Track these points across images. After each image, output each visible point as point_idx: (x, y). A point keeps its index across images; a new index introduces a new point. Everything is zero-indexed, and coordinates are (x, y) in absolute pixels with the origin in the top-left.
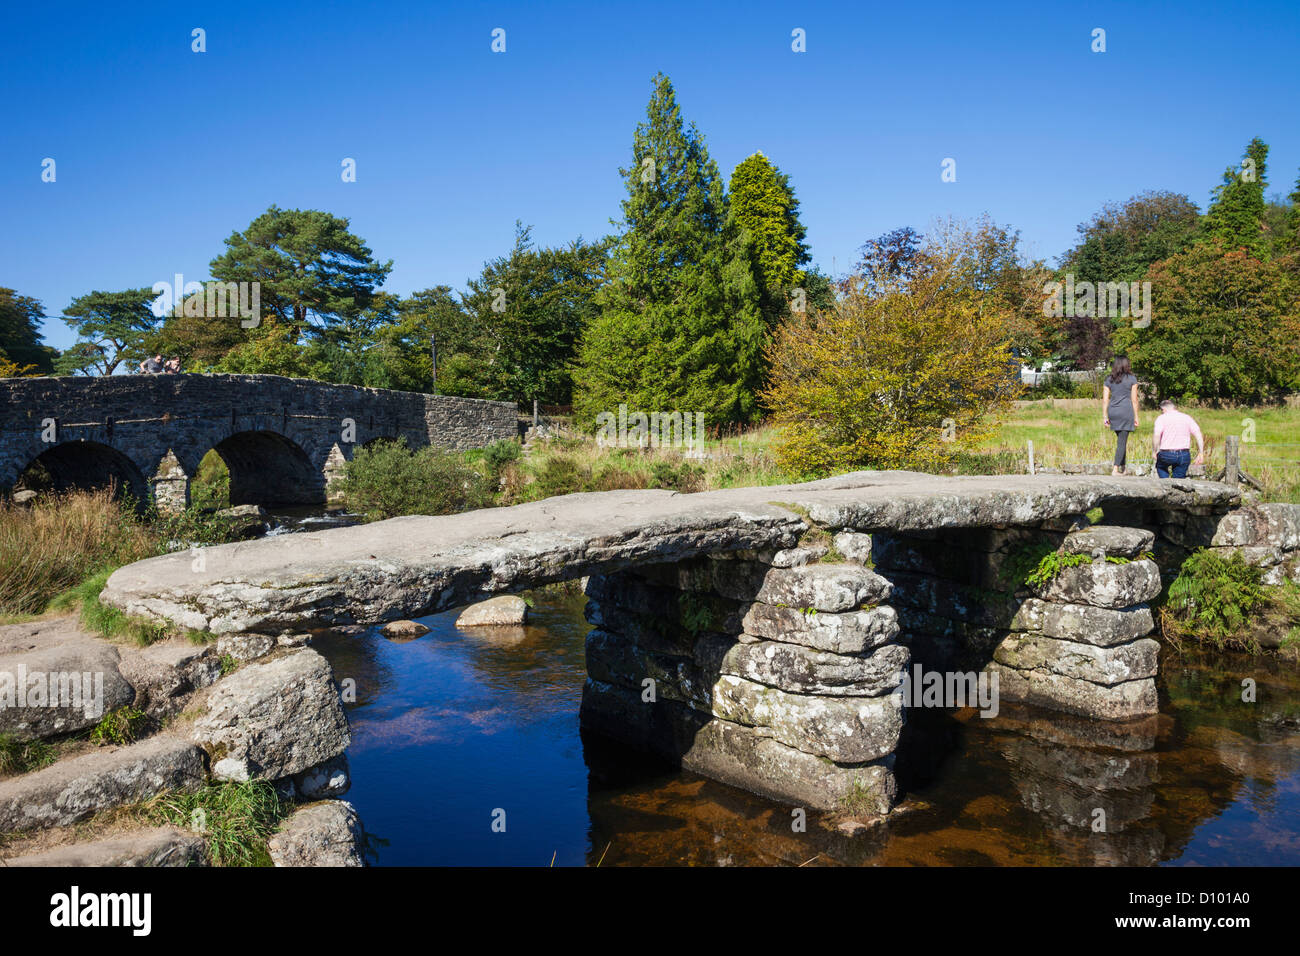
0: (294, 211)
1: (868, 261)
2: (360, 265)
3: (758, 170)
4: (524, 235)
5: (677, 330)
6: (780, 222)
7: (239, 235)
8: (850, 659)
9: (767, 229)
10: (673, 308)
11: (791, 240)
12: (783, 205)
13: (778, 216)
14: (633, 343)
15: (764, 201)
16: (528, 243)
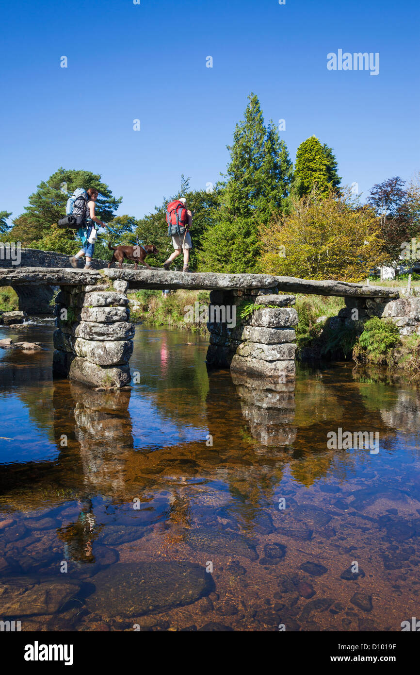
0: (72, 170)
1: (372, 196)
2: (106, 199)
3: (312, 146)
4: (186, 183)
5: (252, 232)
6: (324, 175)
7: (44, 183)
8: (102, 325)
9: (315, 178)
10: (251, 220)
11: (330, 185)
12: (325, 165)
13: (322, 171)
14: (227, 238)
15: (315, 163)
16: (188, 187)
